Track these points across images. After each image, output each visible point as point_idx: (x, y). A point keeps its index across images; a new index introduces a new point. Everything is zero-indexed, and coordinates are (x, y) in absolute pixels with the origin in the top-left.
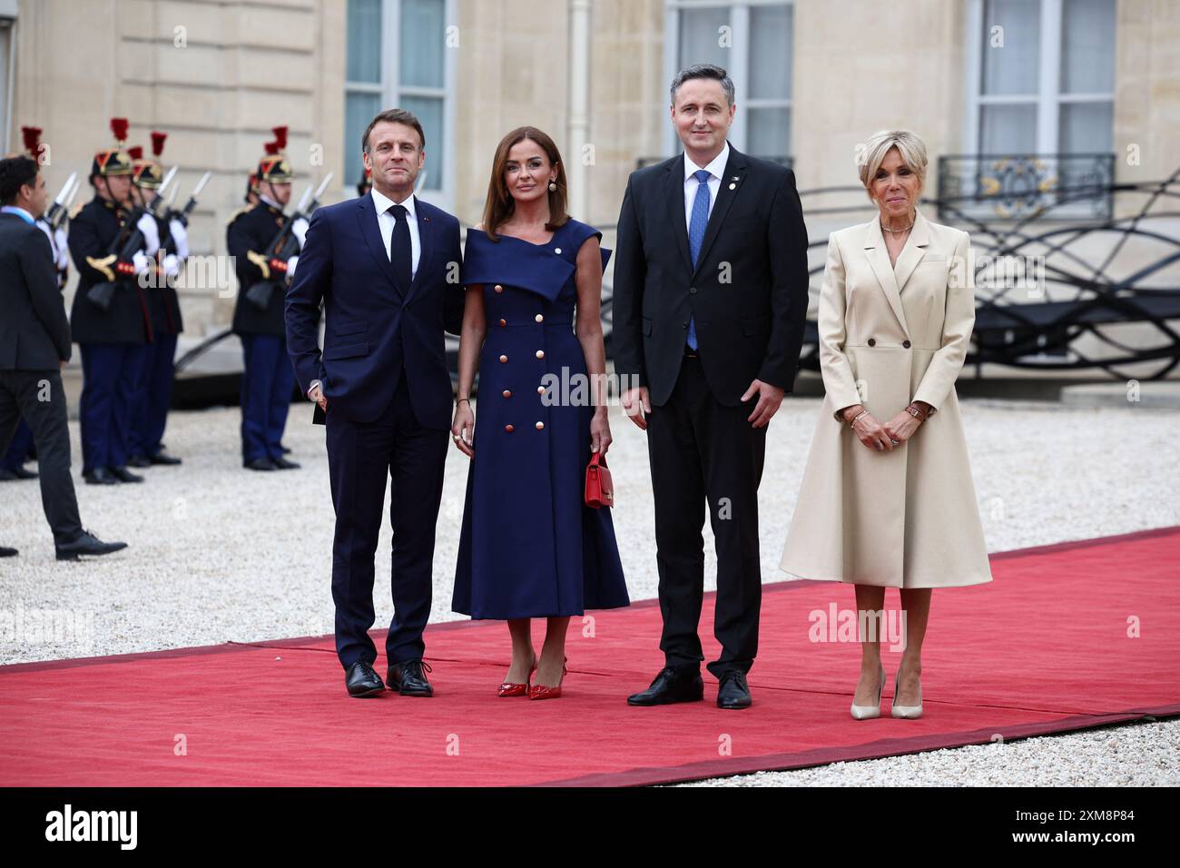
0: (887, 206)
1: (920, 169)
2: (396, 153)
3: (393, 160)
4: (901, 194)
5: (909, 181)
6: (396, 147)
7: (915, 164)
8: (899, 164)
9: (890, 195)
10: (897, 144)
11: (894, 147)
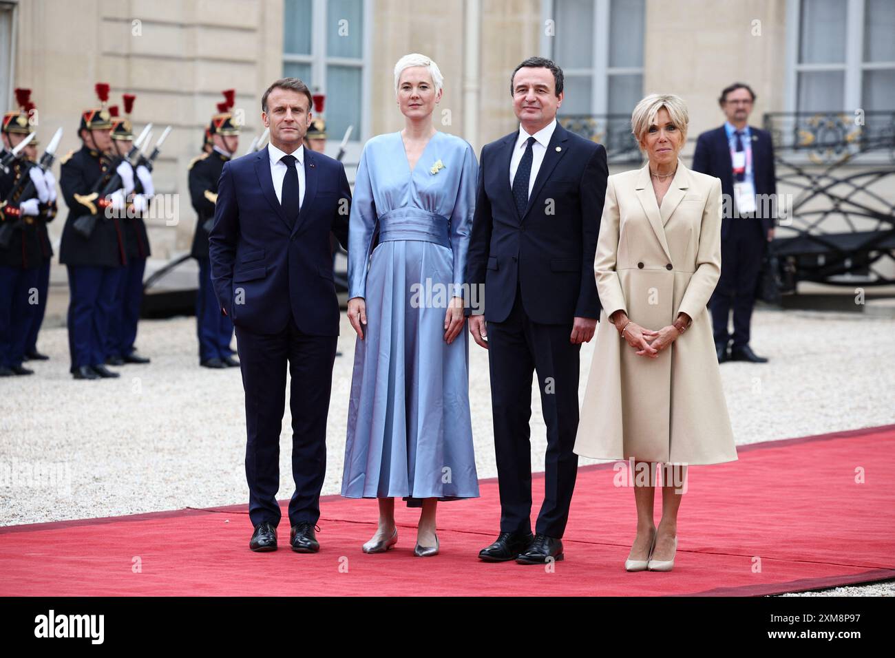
0: (656, 155)
1: (683, 125)
2: (289, 115)
3: (286, 121)
4: (668, 145)
5: (675, 135)
6: (289, 111)
7: (680, 122)
8: (667, 121)
9: (659, 146)
10: (666, 105)
11: (664, 107)
